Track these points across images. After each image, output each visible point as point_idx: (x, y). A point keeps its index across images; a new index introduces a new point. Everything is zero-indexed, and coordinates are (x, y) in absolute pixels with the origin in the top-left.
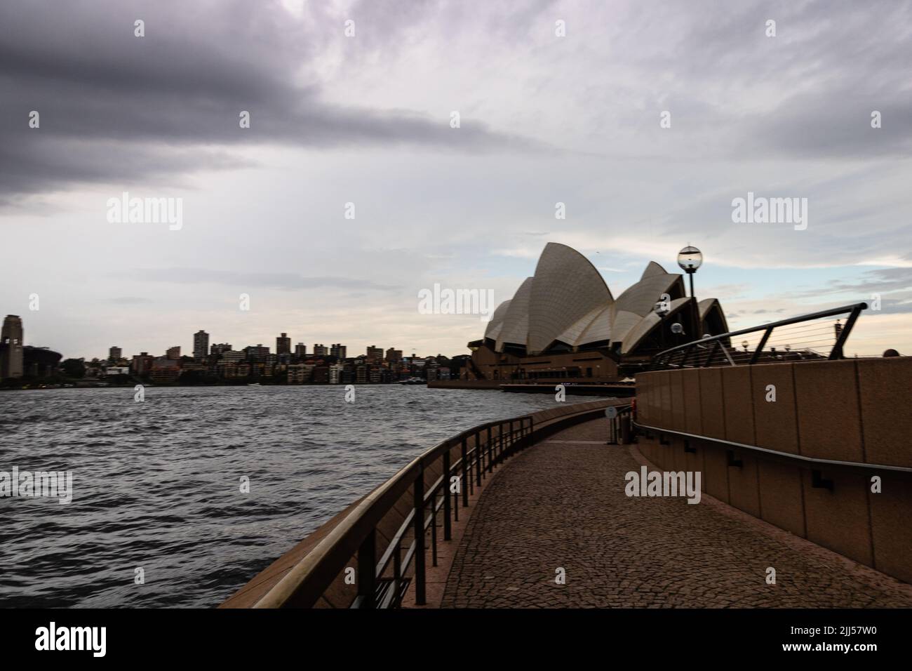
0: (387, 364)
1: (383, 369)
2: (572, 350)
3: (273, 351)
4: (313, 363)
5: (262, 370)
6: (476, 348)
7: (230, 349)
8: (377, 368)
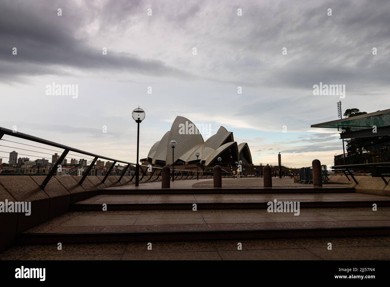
0: (106, 169)
1: (103, 171)
2: (185, 164)
3: (50, 161)
4: (70, 168)
5: (44, 171)
6: (144, 162)
7: (28, 160)
8: (101, 170)
